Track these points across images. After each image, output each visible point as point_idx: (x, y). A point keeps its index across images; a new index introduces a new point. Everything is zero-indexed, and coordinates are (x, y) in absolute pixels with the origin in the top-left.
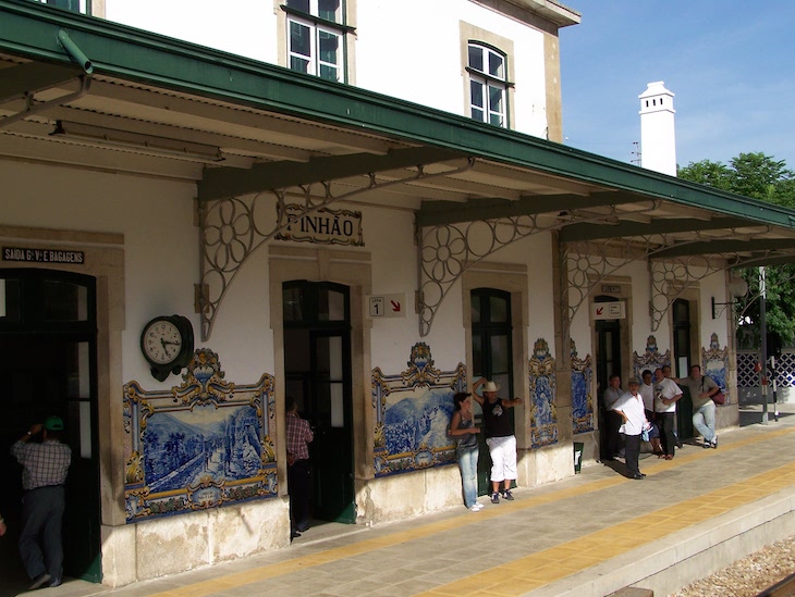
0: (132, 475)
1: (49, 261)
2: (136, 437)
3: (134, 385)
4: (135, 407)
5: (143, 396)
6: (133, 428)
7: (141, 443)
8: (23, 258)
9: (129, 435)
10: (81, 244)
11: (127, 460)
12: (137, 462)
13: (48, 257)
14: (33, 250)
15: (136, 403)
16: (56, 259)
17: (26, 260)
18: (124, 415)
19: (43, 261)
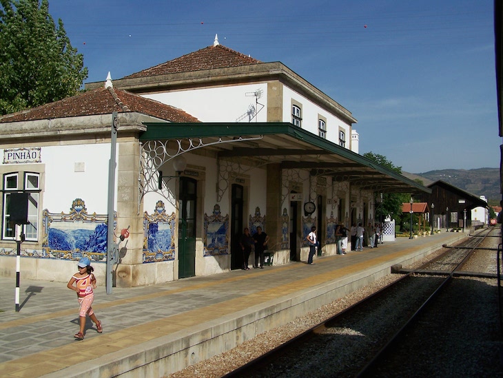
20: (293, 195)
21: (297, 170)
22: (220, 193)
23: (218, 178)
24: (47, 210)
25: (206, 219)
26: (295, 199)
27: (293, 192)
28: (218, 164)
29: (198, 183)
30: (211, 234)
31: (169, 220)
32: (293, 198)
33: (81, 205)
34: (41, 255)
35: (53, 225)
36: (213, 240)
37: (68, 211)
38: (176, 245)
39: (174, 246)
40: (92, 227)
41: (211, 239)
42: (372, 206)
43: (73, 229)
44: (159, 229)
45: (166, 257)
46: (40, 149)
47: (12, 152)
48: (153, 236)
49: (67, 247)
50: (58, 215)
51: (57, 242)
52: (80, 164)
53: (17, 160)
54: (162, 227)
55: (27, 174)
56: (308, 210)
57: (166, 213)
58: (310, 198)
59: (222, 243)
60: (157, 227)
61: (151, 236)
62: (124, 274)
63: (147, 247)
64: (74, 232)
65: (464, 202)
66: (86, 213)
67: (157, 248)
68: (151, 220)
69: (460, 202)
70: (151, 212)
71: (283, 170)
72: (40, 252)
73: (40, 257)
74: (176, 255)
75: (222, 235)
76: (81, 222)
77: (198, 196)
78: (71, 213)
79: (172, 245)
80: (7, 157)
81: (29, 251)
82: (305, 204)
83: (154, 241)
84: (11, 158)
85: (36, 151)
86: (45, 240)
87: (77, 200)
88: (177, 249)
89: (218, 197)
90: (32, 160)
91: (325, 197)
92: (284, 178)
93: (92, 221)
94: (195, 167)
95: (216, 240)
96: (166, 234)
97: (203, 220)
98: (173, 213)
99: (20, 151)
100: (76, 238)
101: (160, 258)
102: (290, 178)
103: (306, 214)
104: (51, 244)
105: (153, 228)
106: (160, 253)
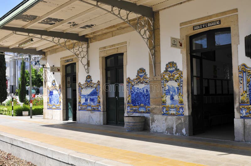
0: (243, 100)
1: (208, 27)
2: (245, 85)
3: (244, 65)
4: (244, 74)
5: (248, 69)
6: (243, 82)
7: (248, 88)
8: (199, 28)
9: (242, 84)
10: (219, 17)
11: (241, 94)
12: (246, 95)
13: (207, 25)
14: (202, 25)
15: (245, 72)
16: (210, 25)
17: (200, 28)
18: (239, 77)
19: (206, 27)
25: (80, 86)
30: (84, 96)
36: (86, 100)
41: (84, 99)
44: (54, 93)
59: (94, 102)
60: (53, 92)
68: (50, 90)
75: (94, 97)
95: (89, 100)
101: (54, 107)
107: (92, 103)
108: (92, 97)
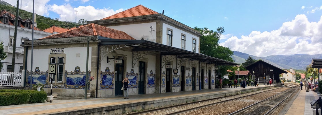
20: (167, 66)
21: (167, 56)
22: (134, 65)
23: (133, 59)
24: (66, 71)
26: (168, 68)
27: (167, 65)
28: (133, 54)
29: (124, 61)
31: (111, 74)
32: (167, 67)
33: (78, 69)
34: (64, 87)
35: (68, 76)
37: (73, 71)
38: (114, 83)
39: (113, 83)
40: (82, 76)
42: (214, 71)
43: (75, 77)
45: (110, 87)
46: (64, 49)
47: (54, 50)
48: (104, 80)
49: (73, 84)
50: (70, 72)
51: (70, 82)
52: (78, 54)
53: (56, 52)
54: (108, 77)
55: (59, 58)
56: (175, 72)
57: (110, 72)
58: (176, 67)
61: (103, 80)
62: (93, 93)
63: (102, 83)
64: (76, 78)
65: (273, 70)
66: (80, 72)
67: (106, 84)
69: (271, 71)
70: (104, 71)
71: (163, 56)
72: (63, 86)
73: (63, 88)
74: (114, 87)
75: (135, 81)
76: (78, 75)
77: (124, 66)
78: (75, 72)
79: (112, 83)
80: (52, 52)
81: (59, 86)
82: (174, 70)
83: (105, 82)
84: (53, 52)
85: (63, 49)
86: (65, 82)
87: (77, 67)
88: (114, 85)
89: (133, 66)
90: (61, 52)
91: (185, 67)
92: (163, 59)
93: (82, 75)
94: (122, 55)
96: (109, 79)
97: (126, 75)
98: (113, 72)
99: (57, 49)
100: (76, 81)
102: (165, 59)
103: (174, 73)
104: (67, 83)
105: (104, 77)
106: (107, 86)
107: (133, 84)
108: (133, 81)
